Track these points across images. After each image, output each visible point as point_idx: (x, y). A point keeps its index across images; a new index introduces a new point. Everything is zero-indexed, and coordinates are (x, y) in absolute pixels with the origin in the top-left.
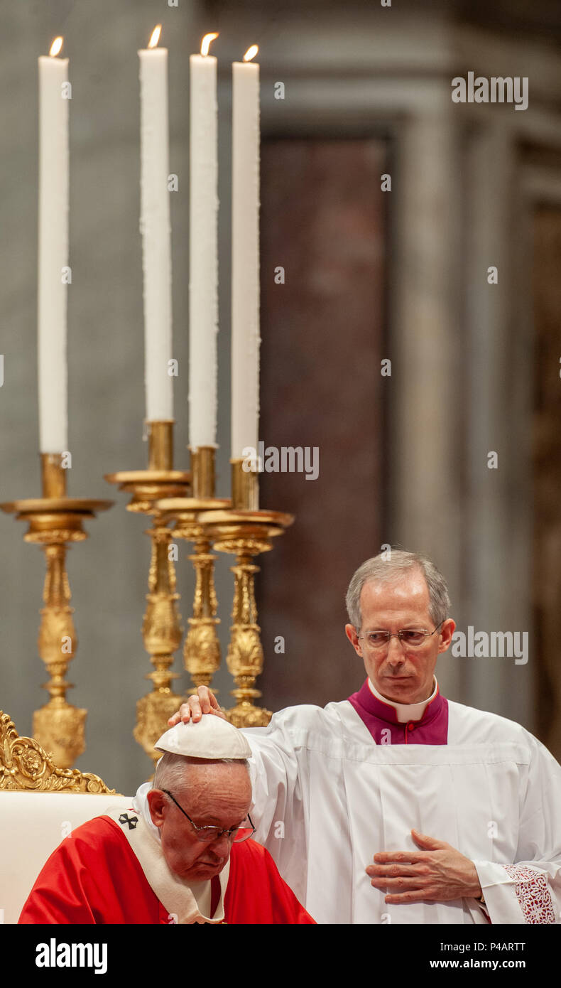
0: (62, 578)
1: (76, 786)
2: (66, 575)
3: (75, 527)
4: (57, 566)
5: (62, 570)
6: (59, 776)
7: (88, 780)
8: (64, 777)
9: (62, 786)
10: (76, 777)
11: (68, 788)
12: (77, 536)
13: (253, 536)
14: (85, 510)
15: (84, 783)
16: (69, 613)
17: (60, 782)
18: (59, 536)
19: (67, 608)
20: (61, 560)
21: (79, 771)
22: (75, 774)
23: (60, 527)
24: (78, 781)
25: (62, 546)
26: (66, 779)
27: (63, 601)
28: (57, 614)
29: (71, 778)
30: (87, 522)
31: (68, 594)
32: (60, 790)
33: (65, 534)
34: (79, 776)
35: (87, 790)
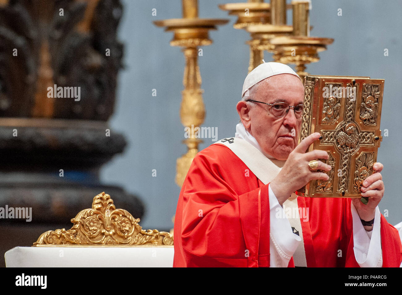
0: (195, 70)
1: (155, 241)
2: (198, 68)
3: (203, 37)
4: (192, 62)
5: (195, 64)
6: (143, 234)
7: (163, 236)
8: (147, 235)
9: (145, 241)
10: (155, 235)
11: (150, 242)
12: (204, 43)
13: (306, 53)
14: (210, 25)
15: (161, 238)
16: (200, 93)
17: (144, 239)
18: (193, 43)
19: (198, 90)
20: (195, 58)
21: (157, 231)
22: (155, 232)
23: (194, 37)
24: (157, 237)
25: (195, 49)
26: (148, 237)
27: (196, 85)
28: (192, 94)
29: (151, 236)
30: (212, 33)
31: (199, 80)
32: (144, 244)
33: (197, 42)
34: (157, 234)
35: (163, 244)
